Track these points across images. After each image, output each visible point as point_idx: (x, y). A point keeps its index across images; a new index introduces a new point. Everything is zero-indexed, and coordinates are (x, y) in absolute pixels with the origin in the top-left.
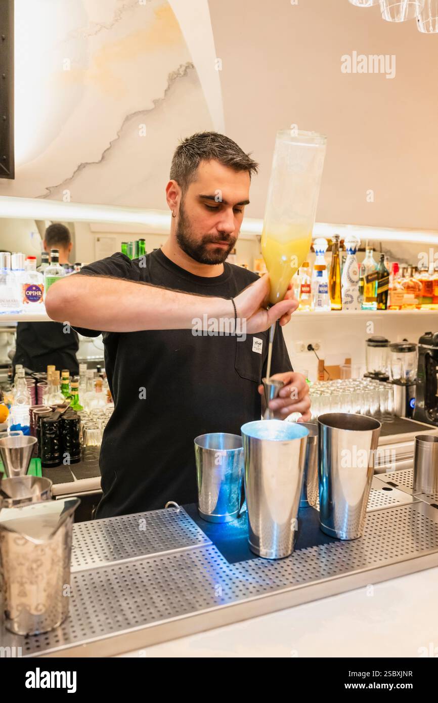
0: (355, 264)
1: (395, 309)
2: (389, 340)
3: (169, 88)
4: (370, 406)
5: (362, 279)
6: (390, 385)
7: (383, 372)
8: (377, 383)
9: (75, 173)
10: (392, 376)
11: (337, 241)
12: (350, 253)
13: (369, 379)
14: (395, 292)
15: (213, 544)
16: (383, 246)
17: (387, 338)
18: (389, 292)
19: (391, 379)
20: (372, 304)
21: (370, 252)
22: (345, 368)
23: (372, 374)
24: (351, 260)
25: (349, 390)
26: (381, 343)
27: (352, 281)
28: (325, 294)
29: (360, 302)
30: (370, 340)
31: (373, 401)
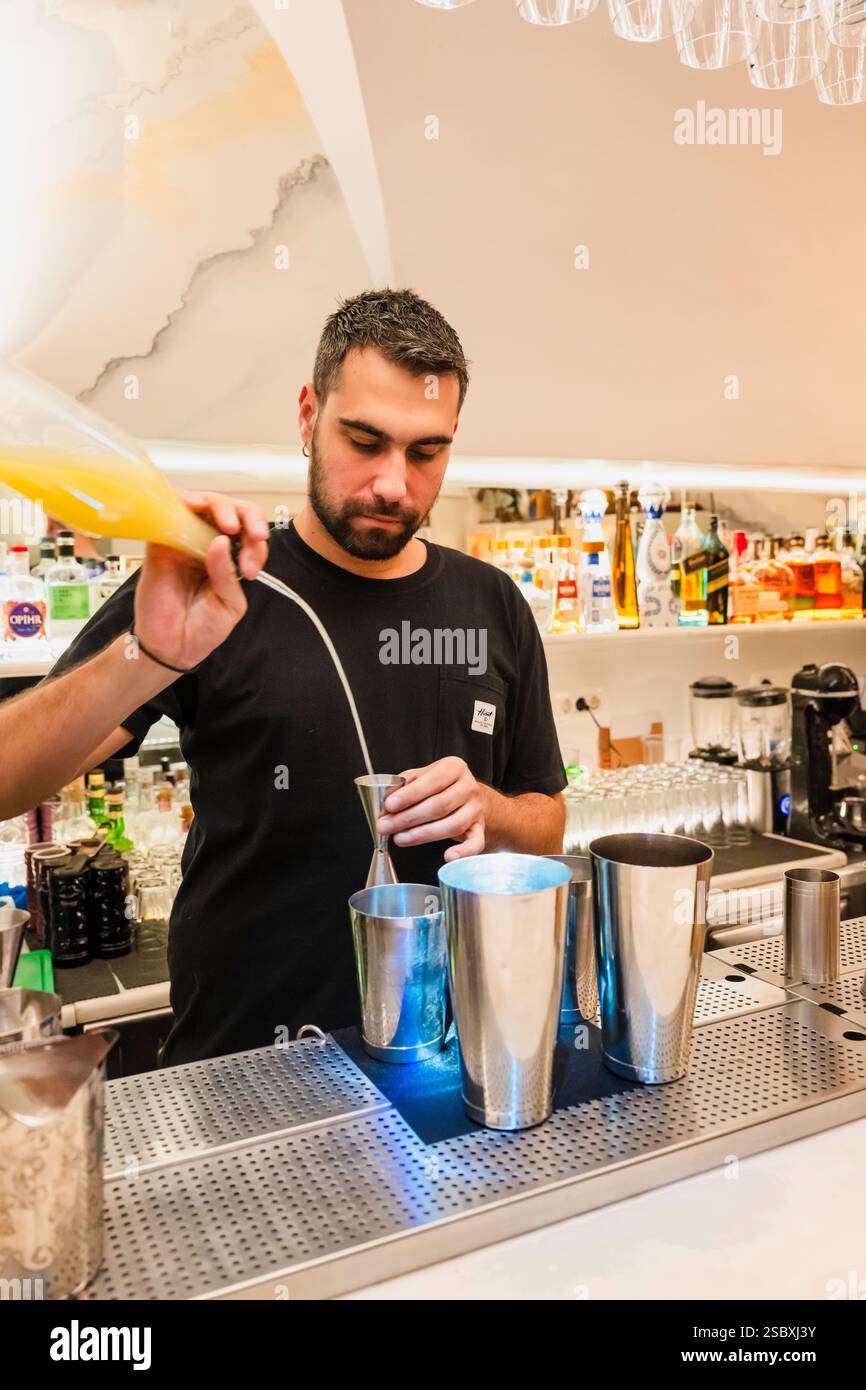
0: (662, 537)
1: (744, 622)
2: (735, 683)
3: (281, 205)
4: (702, 815)
5: (676, 567)
6: (740, 771)
7: (726, 746)
8: (713, 768)
9: (99, 378)
10: (744, 753)
11: (624, 494)
12: (650, 515)
13: (699, 762)
14: (742, 588)
15: (393, 1107)
16: (717, 500)
17: (729, 679)
18: (730, 589)
19: (741, 760)
20: (699, 615)
21: (689, 513)
22: (650, 743)
23: (703, 750)
24: (653, 530)
25: (661, 785)
26: (719, 690)
27: (657, 571)
28: (605, 599)
29: (675, 612)
30: (698, 686)
31: (708, 805)
